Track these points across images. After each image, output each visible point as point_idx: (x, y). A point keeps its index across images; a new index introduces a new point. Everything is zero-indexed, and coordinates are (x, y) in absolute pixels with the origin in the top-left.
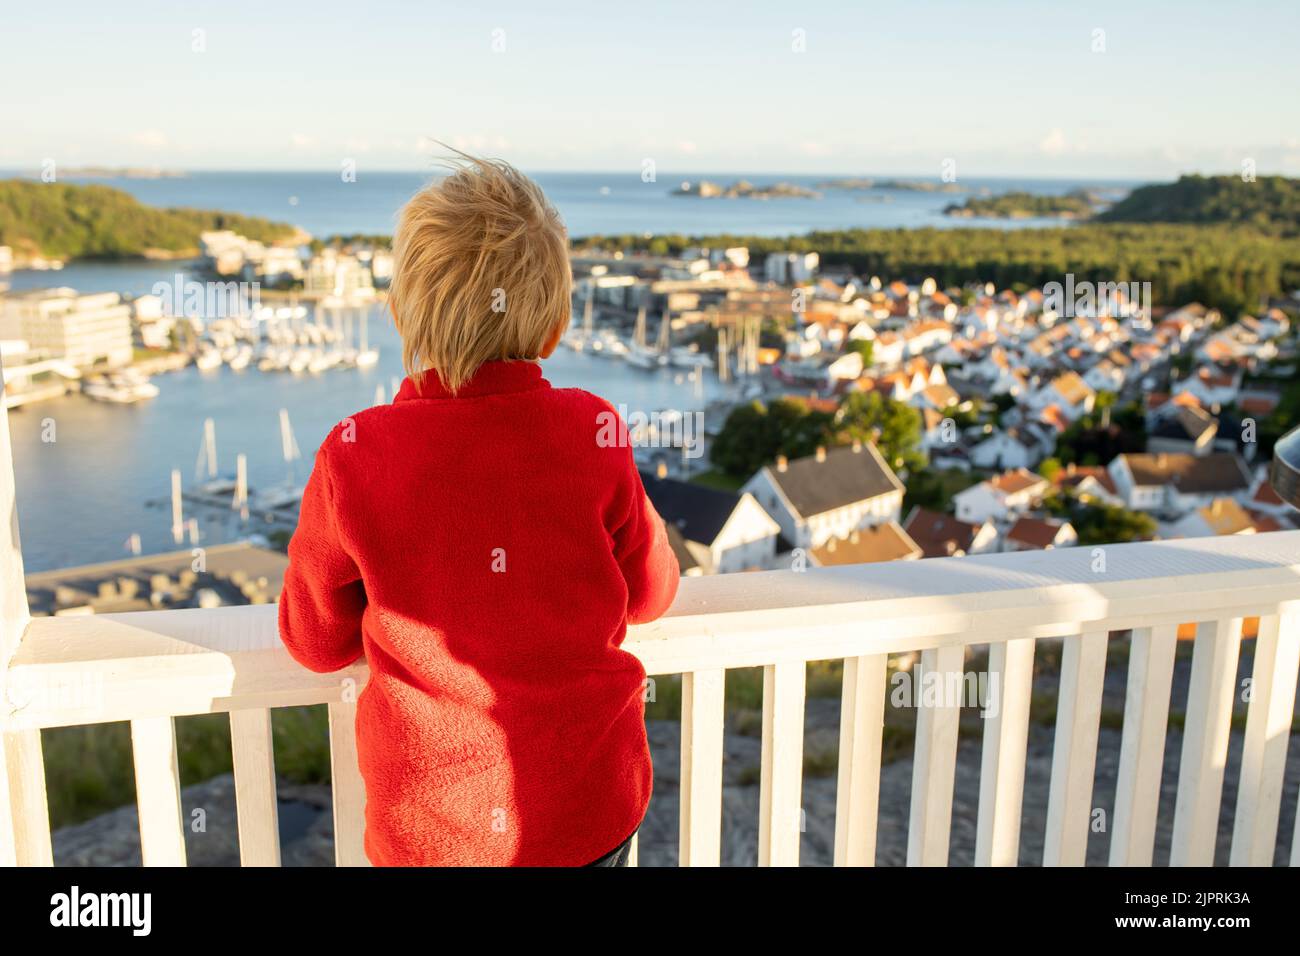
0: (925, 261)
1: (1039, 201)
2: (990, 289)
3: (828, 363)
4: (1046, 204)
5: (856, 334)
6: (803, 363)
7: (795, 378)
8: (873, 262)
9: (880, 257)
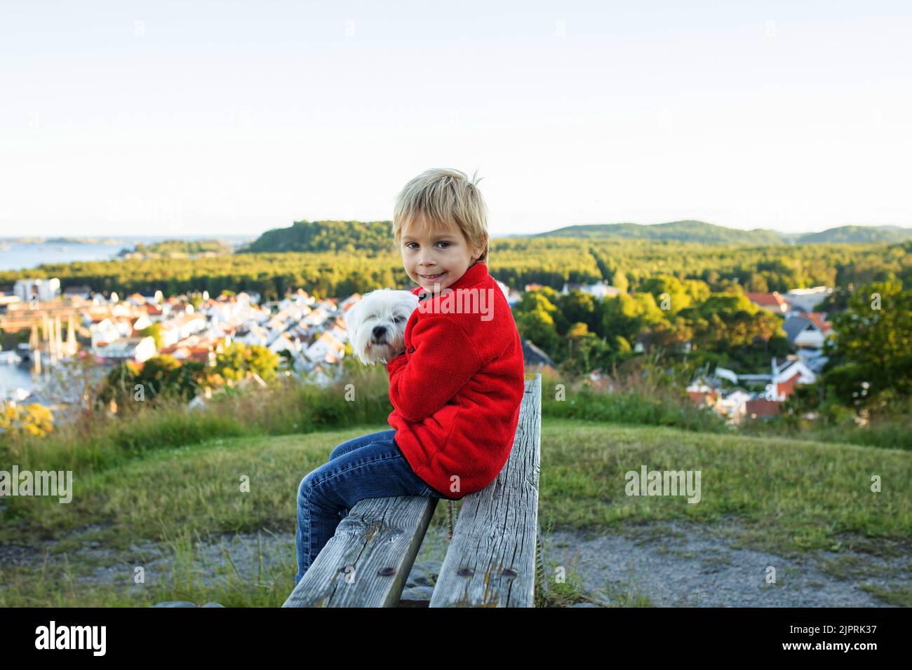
0: (150, 279)
1: (189, 245)
2: (206, 295)
3: (132, 345)
4: (194, 247)
5: (140, 326)
6: (110, 347)
7: (107, 358)
8: (108, 282)
9: (113, 278)
